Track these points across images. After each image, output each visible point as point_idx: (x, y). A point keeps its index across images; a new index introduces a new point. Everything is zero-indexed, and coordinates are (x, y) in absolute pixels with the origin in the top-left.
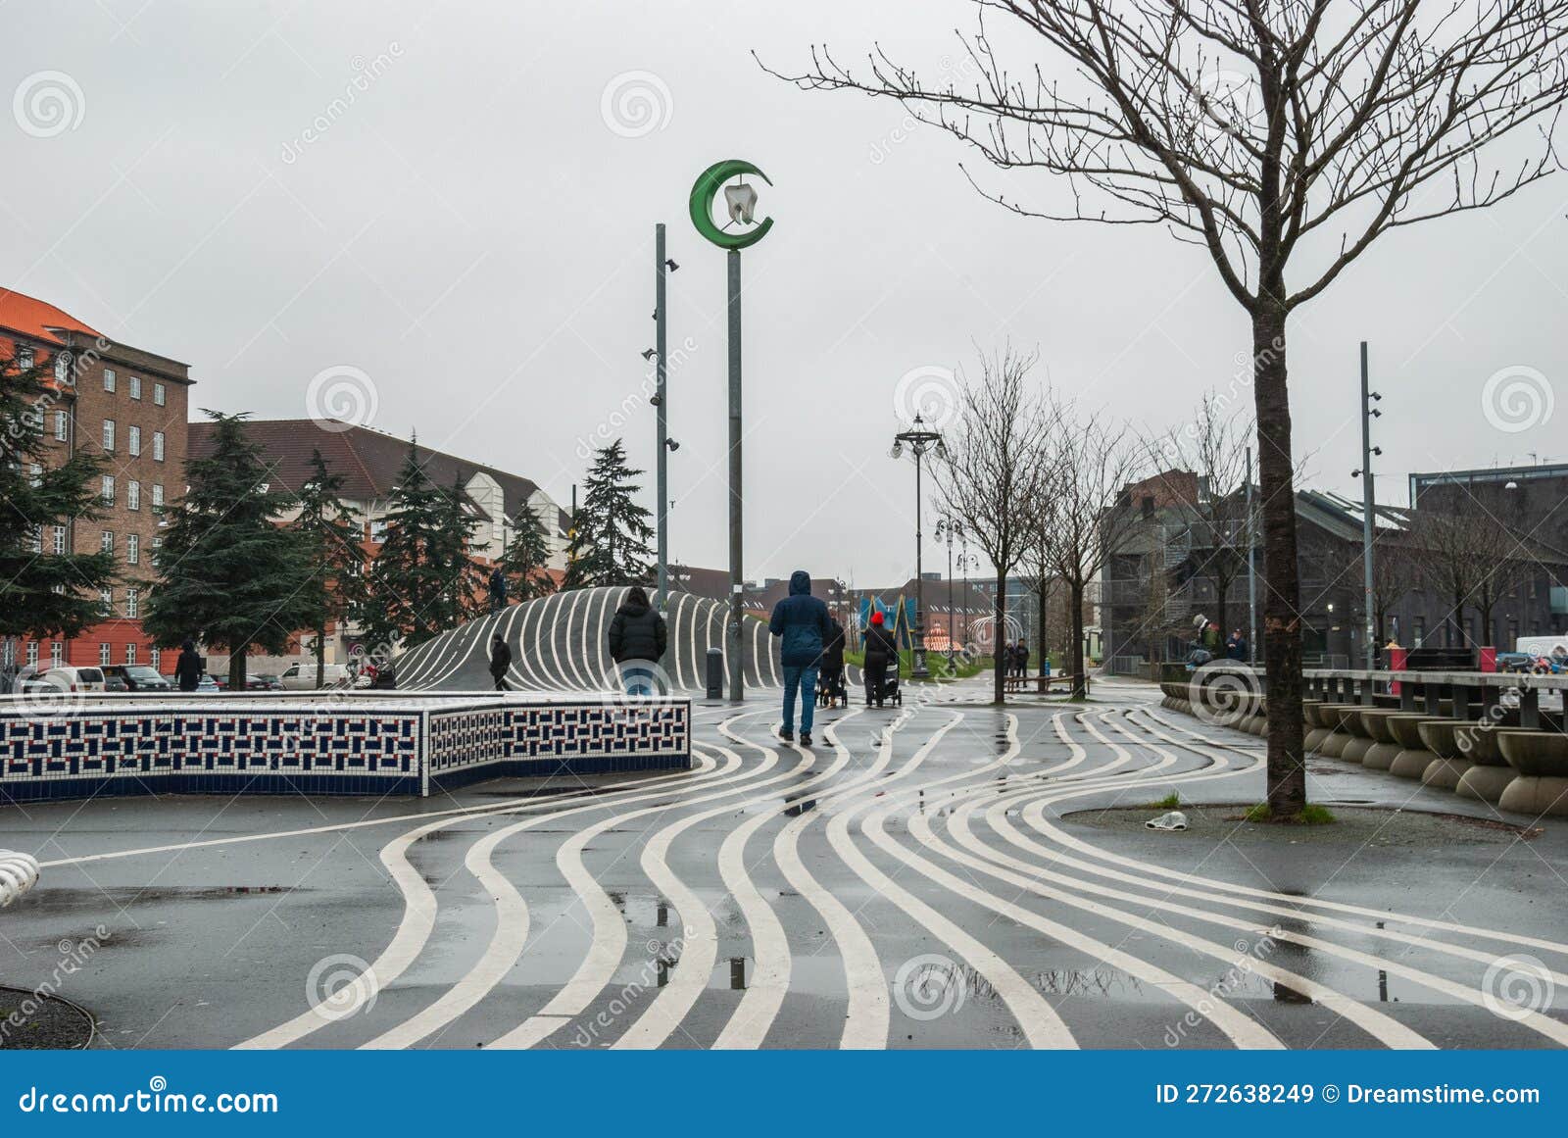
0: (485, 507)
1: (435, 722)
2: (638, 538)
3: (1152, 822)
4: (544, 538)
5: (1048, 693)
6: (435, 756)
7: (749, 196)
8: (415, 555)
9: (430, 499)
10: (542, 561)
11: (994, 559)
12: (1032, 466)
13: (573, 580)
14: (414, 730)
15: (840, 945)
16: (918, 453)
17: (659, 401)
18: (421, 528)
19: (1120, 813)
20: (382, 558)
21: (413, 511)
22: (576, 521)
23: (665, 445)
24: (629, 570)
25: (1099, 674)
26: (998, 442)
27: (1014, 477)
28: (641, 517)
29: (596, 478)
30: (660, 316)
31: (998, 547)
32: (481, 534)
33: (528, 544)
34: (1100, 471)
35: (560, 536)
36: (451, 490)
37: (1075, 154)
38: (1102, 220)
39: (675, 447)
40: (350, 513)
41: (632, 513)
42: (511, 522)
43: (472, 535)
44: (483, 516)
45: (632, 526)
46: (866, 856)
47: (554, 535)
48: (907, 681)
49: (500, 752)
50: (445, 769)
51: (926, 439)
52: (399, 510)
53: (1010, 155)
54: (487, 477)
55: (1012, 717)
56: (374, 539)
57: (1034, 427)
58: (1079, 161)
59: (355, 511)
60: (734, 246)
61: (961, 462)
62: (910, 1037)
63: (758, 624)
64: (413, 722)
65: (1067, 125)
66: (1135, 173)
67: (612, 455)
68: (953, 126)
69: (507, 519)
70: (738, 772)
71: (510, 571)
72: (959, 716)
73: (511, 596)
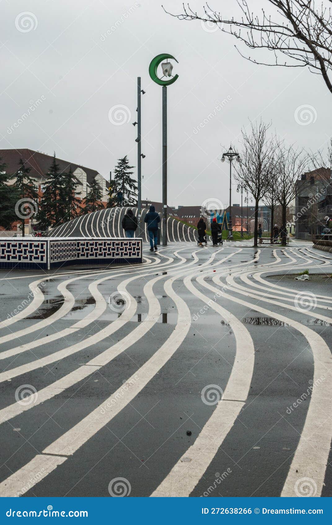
0: (80, 180)
1: (52, 244)
2: (132, 190)
3: (297, 278)
4: (101, 191)
5: (274, 244)
6: (52, 256)
7: (170, 66)
8: (55, 196)
9: (60, 176)
10: (100, 199)
11: (255, 196)
12: (269, 163)
13: (110, 204)
14: (45, 247)
15: (178, 310)
16: (231, 160)
17: (138, 140)
18: (57, 187)
19: (288, 276)
20: (44, 197)
21: (55, 181)
22: (111, 184)
23: (140, 156)
24: (129, 202)
25: (293, 239)
26: (257, 154)
27: (262, 167)
28: (134, 183)
29: (118, 169)
30: (139, 110)
31: (256, 192)
32: (78, 189)
33: (94, 192)
34: (293, 165)
35: (106, 190)
36: (68, 173)
37: (278, 43)
38: (285, 66)
39: (144, 157)
40: (33, 181)
41: (130, 181)
42: (90, 185)
43: (75, 189)
44: (80, 183)
45: (131, 186)
46: (195, 287)
47: (104, 190)
48: (225, 240)
49: (76, 256)
50: (56, 261)
51: (233, 155)
52: (50, 180)
53: (255, 44)
54: (81, 169)
55: (259, 251)
56: (42, 191)
57: (269, 150)
58: (279, 46)
59: (34, 180)
60: (165, 85)
61: (244, 162)
62: (194, 335)
63: (174, 220)
64: (44, 244)
65: (274, 32)
66: (298, 49)
67: (124, 161)
68: (235, 33)
69: (88, 184)
70: (158, 264)
71: (89, 202)
72: (240, 250)
73: (89, 211)
